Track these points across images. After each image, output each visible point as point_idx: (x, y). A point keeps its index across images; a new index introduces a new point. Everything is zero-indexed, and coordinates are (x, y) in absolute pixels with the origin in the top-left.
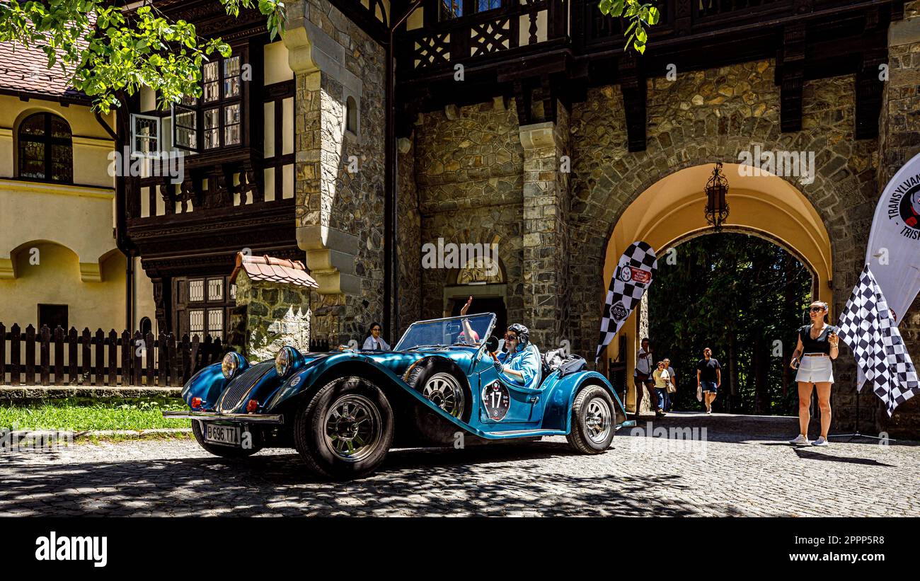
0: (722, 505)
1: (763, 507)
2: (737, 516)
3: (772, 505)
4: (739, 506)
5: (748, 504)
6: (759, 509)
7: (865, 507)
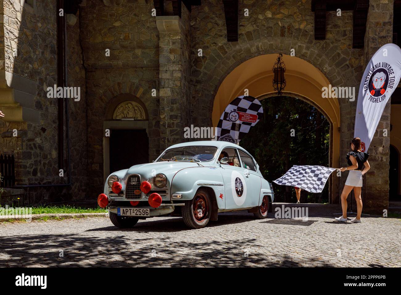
0: (282, 255)
1: (303, 254)
2: (290, 260)
3: (308, 253)
4: (291, 255)
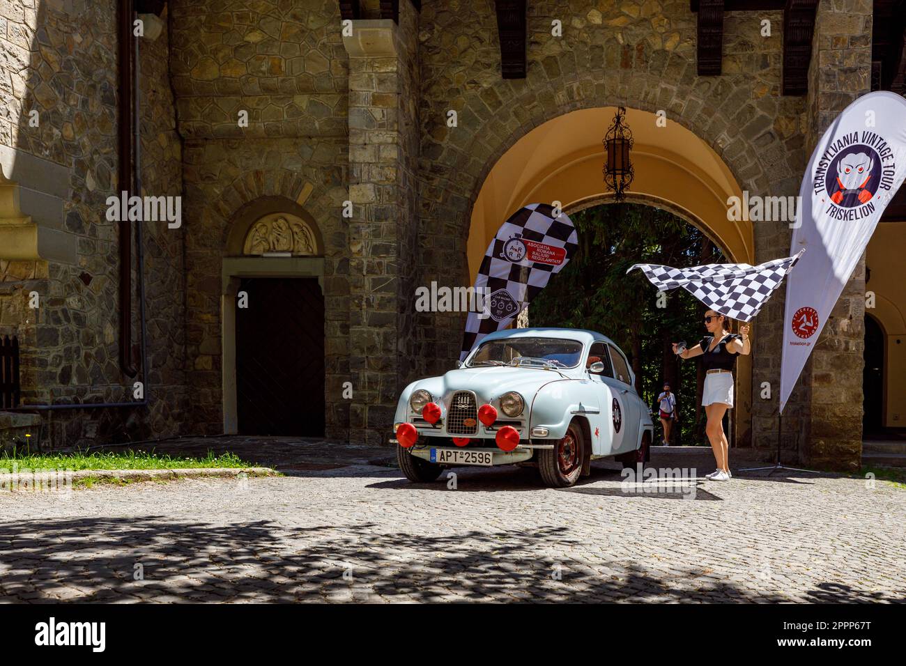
0: (622, 563)
1: (672, 562)
2: (642, 575)
4: (643, 563)
5: (654, 560)
6: (667, 565)
7: (787, 554)
